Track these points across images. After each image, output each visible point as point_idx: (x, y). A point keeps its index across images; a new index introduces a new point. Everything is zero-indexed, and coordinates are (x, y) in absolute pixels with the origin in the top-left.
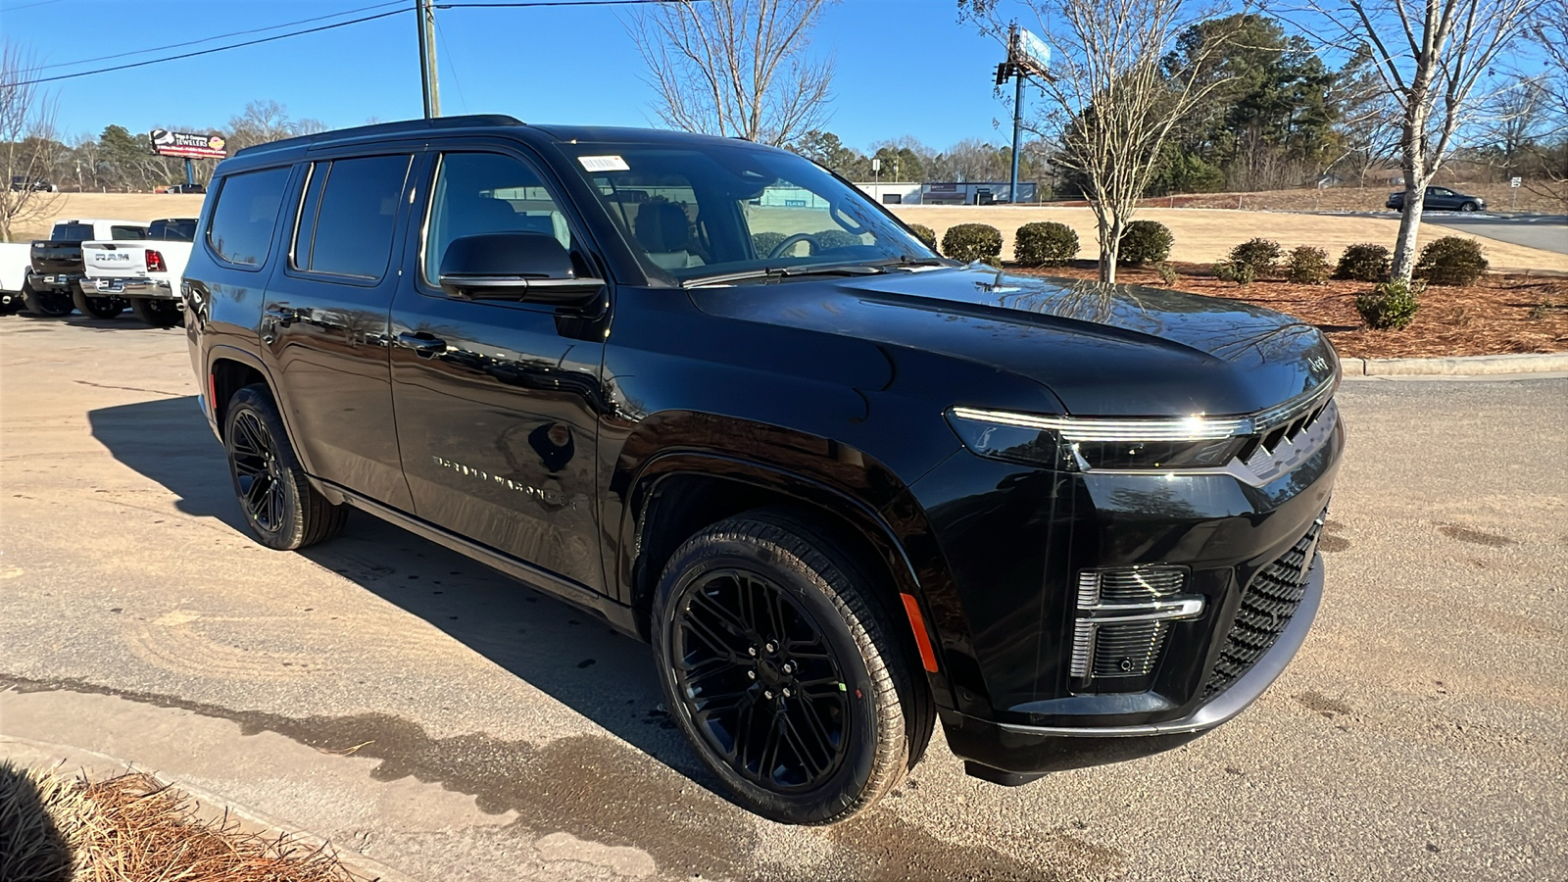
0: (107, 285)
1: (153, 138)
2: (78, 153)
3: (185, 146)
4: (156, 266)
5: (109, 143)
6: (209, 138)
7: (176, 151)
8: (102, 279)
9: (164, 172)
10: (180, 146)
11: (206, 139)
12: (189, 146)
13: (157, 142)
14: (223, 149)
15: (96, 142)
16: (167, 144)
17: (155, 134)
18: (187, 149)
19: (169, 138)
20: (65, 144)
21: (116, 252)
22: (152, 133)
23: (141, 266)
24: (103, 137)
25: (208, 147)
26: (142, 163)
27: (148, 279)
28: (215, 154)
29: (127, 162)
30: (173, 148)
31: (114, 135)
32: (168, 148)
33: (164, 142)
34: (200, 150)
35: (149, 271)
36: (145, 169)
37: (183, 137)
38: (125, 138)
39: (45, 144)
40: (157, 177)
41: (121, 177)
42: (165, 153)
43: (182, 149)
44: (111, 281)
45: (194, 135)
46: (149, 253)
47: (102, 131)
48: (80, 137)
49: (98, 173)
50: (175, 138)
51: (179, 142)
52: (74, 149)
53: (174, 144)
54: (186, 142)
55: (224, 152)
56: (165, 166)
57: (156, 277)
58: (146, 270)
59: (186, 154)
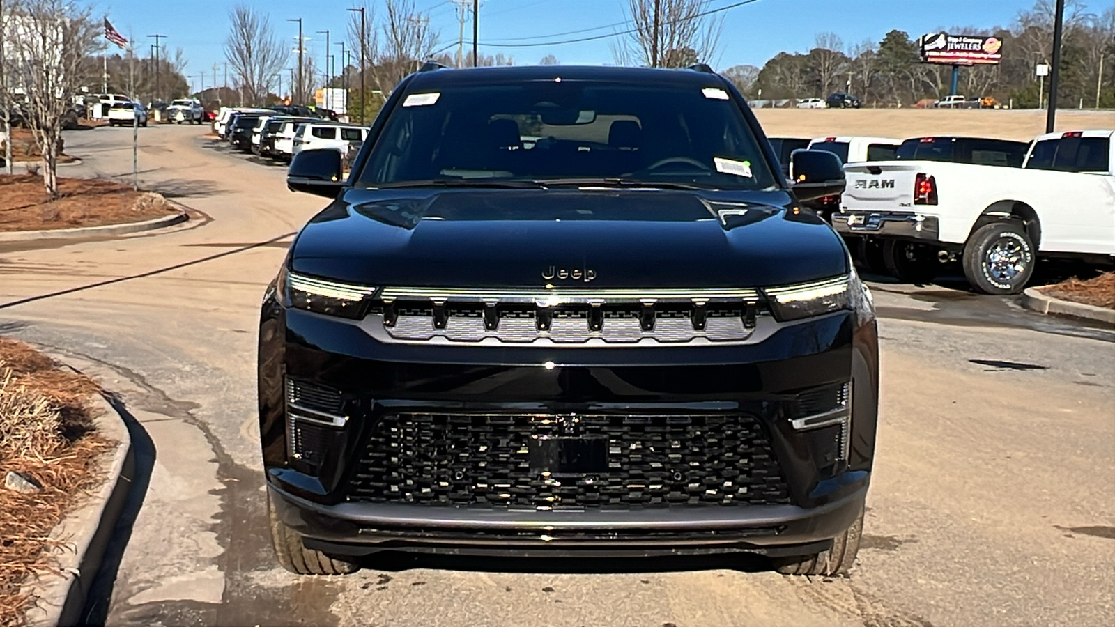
0: (862, 222)
1: (924, 43)
2: (856, 64)
3: (955, 50)
4: (926, 196)
5: (888, 52)
6: (984, 39)
7: (946, 57)
8: (858, 213)
9: (935, 81)
10: (951, 51)
11: (980, 41)
12: (960, 50)
13: (927, 47)
14: (998, 53)
15: (875, 51)
16: (937, 50)
17: (926, 39)
18: (957, 54)
19: (940, 43)
20: (847, 54)
21: (879, 178)
22: (924, 37)
23: (906, 196)
24: (883, 44)
25: (982, 51)
26: (915, 73)
27: (913, 214)
28: (988, 59)
29: (900, 72)
30: (943, 54)
31: (895, 40)
32: (937, 54)
33: (933, 47)
34: (971, 55)
35: (916, 203)
36: (917, 80)
37: (956, 40)
38: (904, 45)
39: (827, 54)
40: (927, 88)
41: (891, 89)
42: (933, 60)
43: (951, 54)
44: (867, 215)
45: (968, 37)
46: (921, 176)
47: (883, 37)
48: (860, 45)
49: (870, 85)
50: (947, 43)
51: (950, 47)
52: (853, 59)
53: (945, 49)
54: (957, 46)
55: (999, 56)
56: (938, 75)
57: (924, 211)
58: (913, 202)
59: (955, 60)
